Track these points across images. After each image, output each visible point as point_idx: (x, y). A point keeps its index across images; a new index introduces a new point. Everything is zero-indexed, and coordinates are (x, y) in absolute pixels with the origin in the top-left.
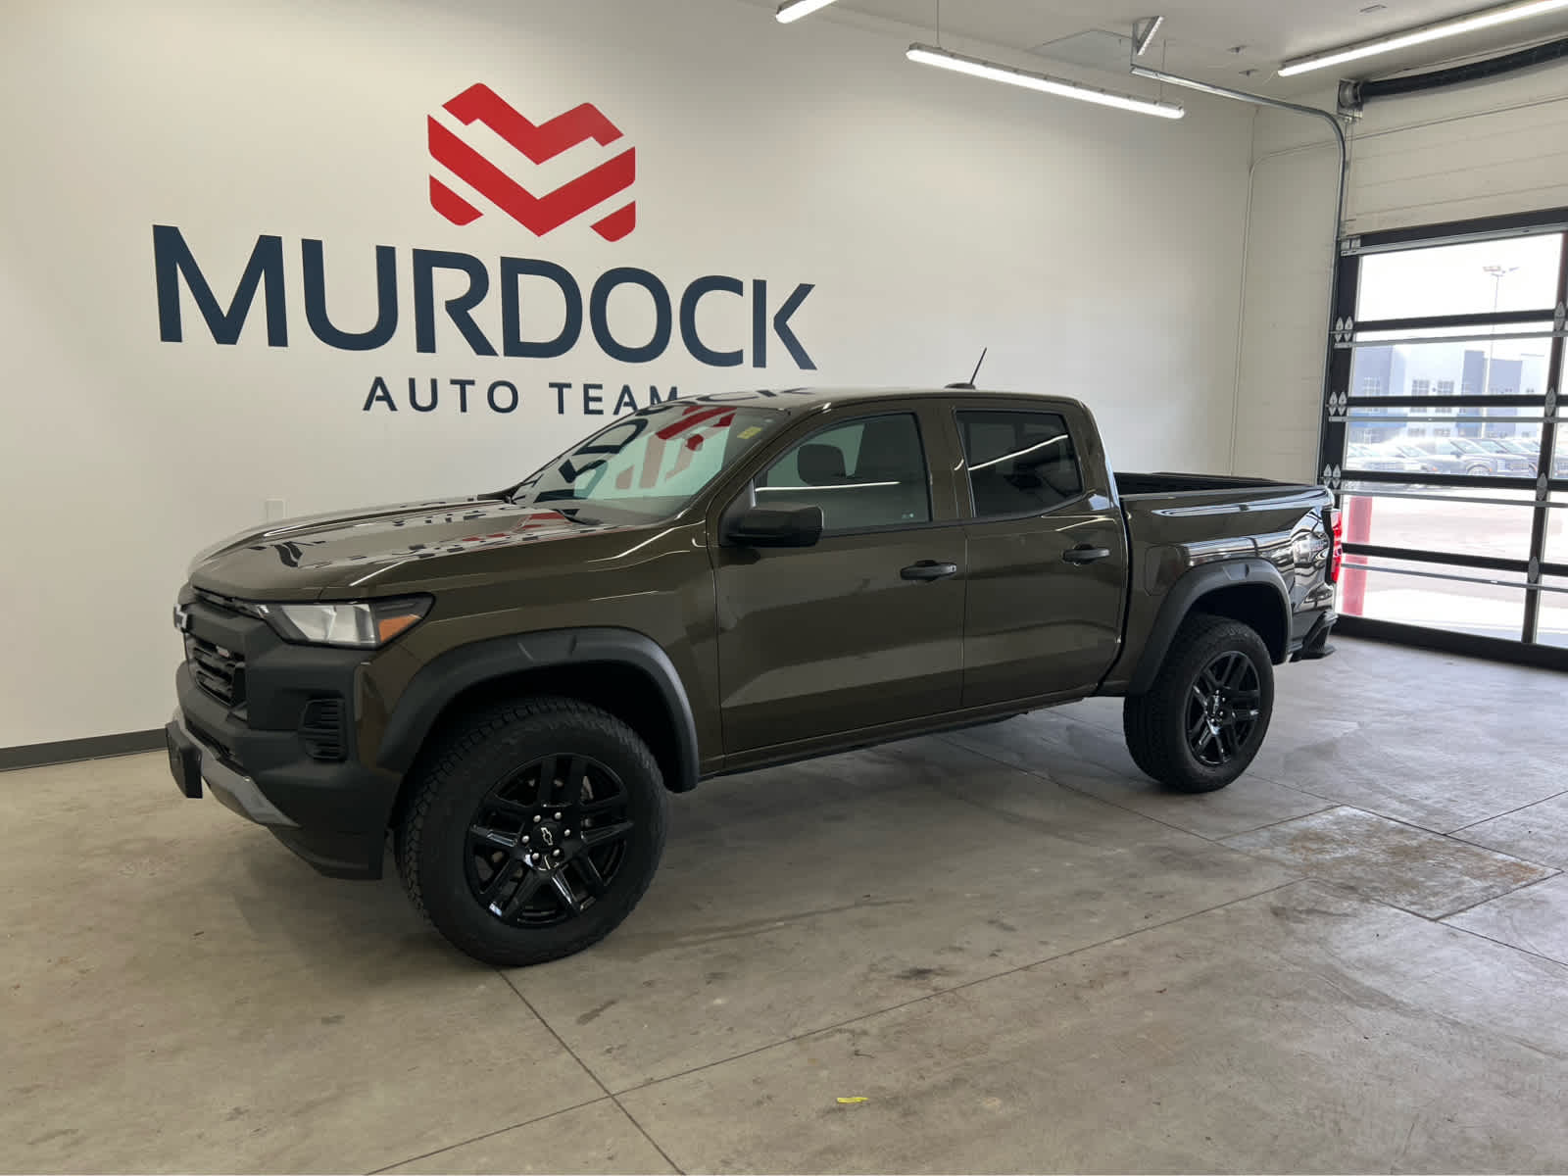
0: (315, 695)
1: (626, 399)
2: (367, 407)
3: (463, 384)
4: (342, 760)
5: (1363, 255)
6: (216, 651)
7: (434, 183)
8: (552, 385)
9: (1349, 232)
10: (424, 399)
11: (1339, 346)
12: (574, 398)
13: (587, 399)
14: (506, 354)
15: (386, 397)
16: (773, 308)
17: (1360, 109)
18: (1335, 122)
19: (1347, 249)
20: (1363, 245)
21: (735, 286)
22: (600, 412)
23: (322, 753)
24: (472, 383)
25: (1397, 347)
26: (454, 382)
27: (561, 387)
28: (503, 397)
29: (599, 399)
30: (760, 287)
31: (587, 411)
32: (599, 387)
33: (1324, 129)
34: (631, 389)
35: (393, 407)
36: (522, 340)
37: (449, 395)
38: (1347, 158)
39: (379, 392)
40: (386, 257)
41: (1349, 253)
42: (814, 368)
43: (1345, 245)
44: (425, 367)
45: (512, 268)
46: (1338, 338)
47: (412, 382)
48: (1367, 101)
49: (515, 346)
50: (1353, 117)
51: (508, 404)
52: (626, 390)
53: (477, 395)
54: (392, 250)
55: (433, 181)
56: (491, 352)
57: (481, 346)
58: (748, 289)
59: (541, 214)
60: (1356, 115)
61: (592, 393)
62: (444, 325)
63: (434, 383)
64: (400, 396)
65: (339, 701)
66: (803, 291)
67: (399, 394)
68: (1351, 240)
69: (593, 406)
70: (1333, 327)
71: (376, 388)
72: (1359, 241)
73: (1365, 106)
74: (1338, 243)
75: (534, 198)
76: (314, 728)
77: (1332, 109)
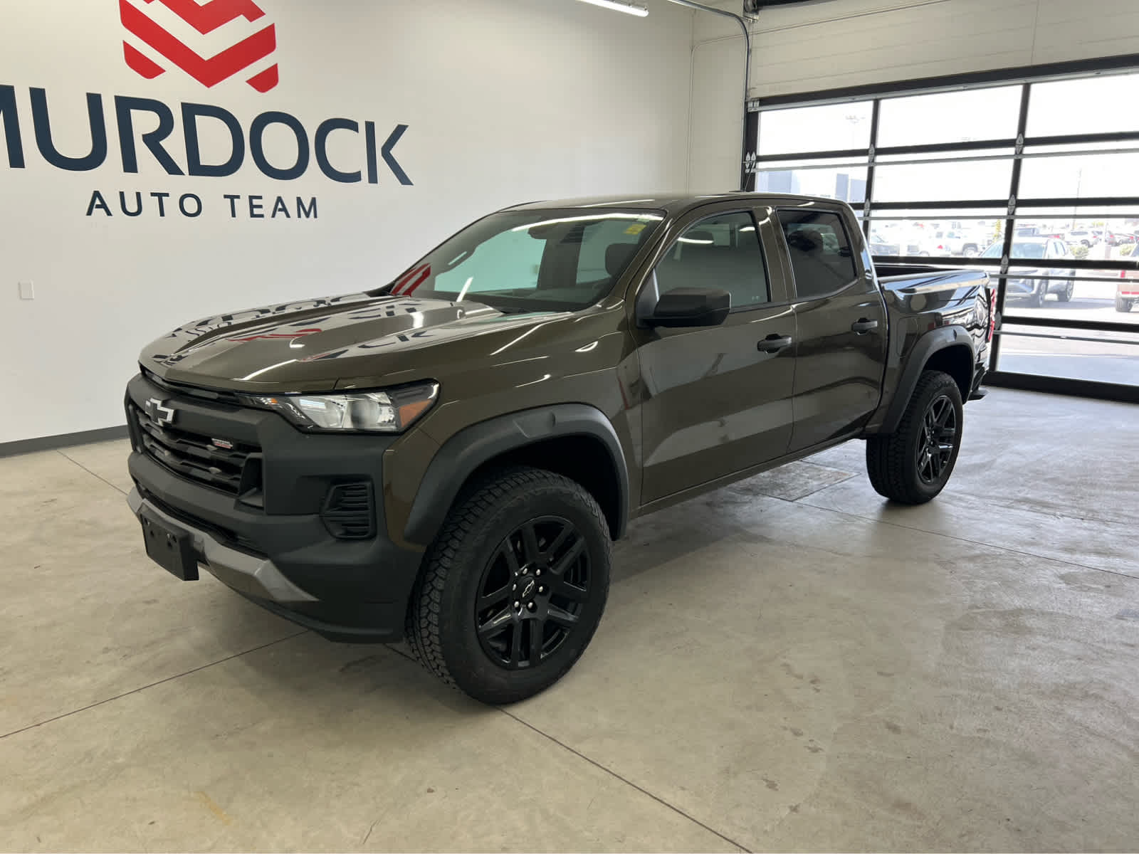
0: (337, 480)
1: (280, 206)
2: (89, 213)
3: (160, 196)
4: (372, 537)
5: (761, 111)
6: (212, 443)
7: (127, 46)
8: (226, 197)
9: (751, 97)
10: (132, 207)
11: (747, 171)
12: (242, 206)
13: (252, 207)
14: (190, 174)
15: (103, 205)
16: (380, 141)
17: (757, 14)
18: (741, 21)
19: (753, 107)
20: (760, 105)
21: (352, 126)
22: (262, 216)
23: (348, 533)
24: (167, 195)
25: (794, 172)
26: (153, 194)
27: (232, 198)
28: (190, 205)
29: (260, 207)
30: (370, 127)
31: (253, 215)
32: (260, 198)
33: (735, 26)
34: (284, 199)
35: (109, 213)
36: (201, 164)
37: (150, 204)
38: (750, 47)
39: (98, 202)
40: (94, 102)
41: (753, 110)
42: (411, 184)
43: (750, 105)
44: (130, 184)
45: (191, 111)
46: (747, 166)
47: (122, 194)
48: (761, 9)
49: (197, 168)
50: (754, 20)
51: (195, 210)
52: (279, 200)
53: (171, 204)
54: (99, 96)
55: (126, 45)
56: (180, 173)
57: (172, 168)
58: (362, 128)
59: (209, 72)
60: (755, 18)
61: (255, 202)
62: (143, 152)
63: (138, 195)
64: (113, 204)
65: (368, 484)
66: (400, 130)
67: (113, 203)
68: (754, 101)
69: (256, 211)
70: (744, 159)
71: (95, 199)
72: (758, 103)
73: (760, 12)
74: (746, 104)
75: (203, 60)
76: (339, 510)
77: (740, 13)
